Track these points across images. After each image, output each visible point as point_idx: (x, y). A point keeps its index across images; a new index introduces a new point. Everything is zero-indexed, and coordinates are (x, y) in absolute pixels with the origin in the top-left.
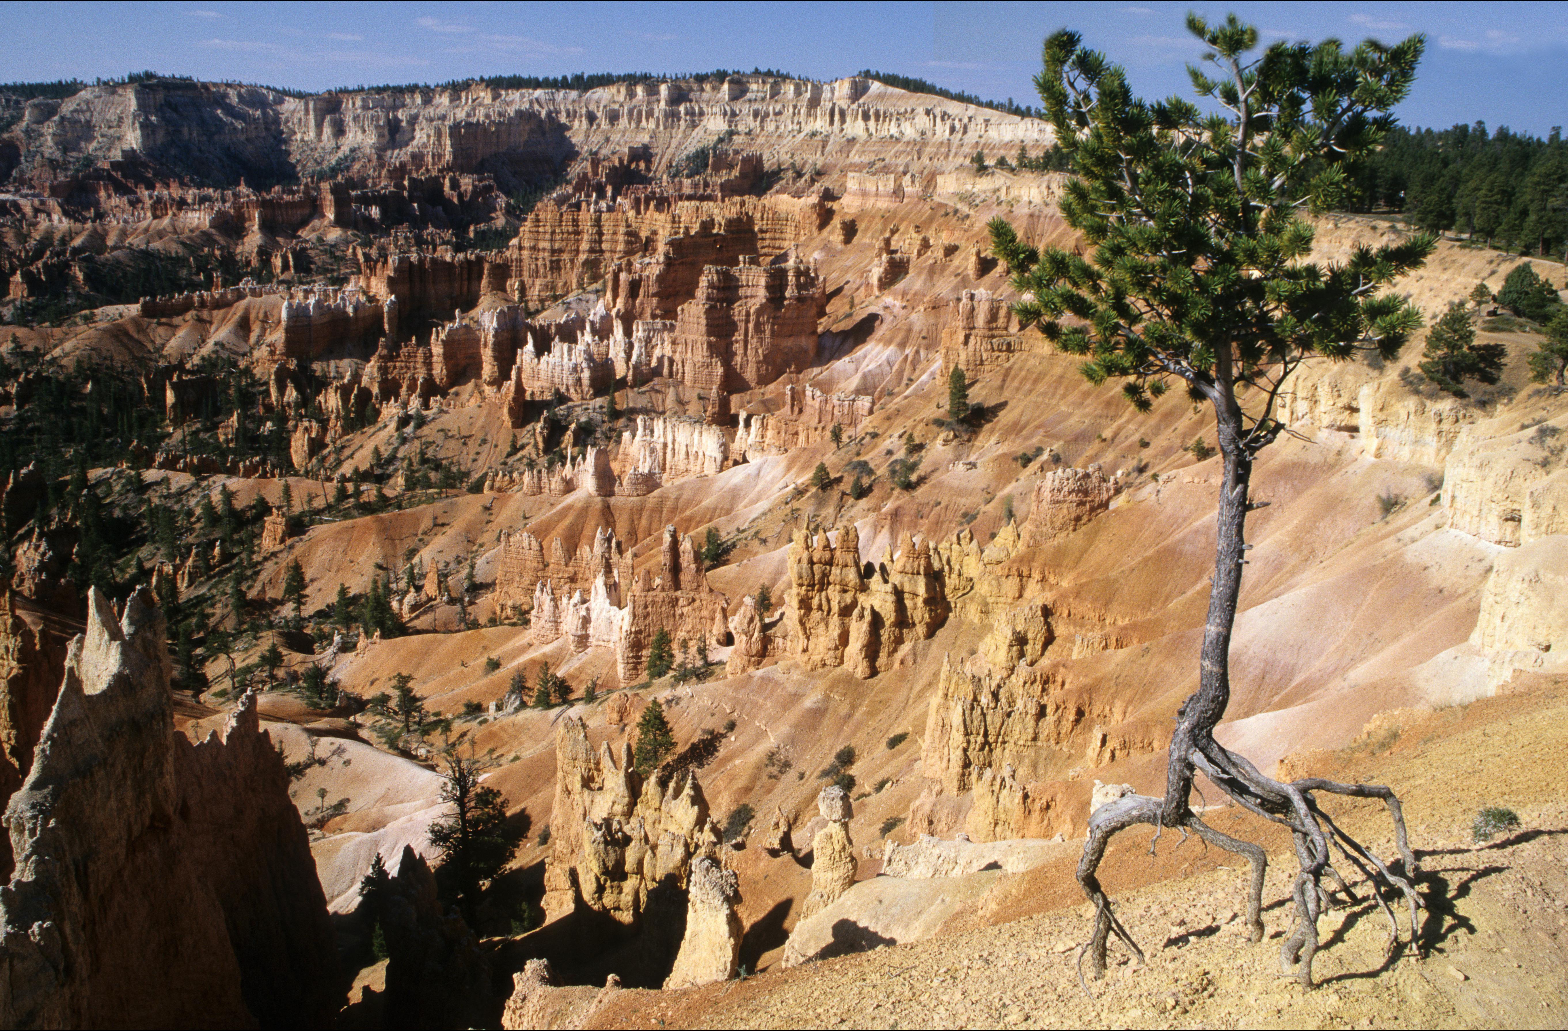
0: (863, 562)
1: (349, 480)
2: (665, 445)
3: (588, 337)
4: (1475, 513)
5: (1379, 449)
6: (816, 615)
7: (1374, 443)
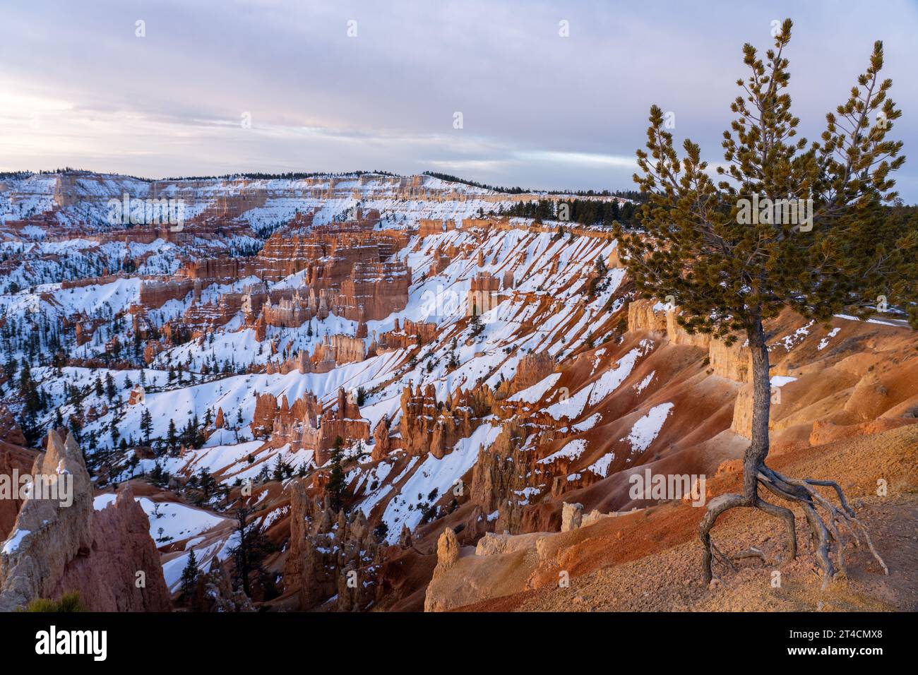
0: (438, 402)
1: (176, 370)
2: (337, 348)
3: (297, 297)
4: (726, 367)
5: (677, 339)
6: (416, 428)
7: (675, 337)
